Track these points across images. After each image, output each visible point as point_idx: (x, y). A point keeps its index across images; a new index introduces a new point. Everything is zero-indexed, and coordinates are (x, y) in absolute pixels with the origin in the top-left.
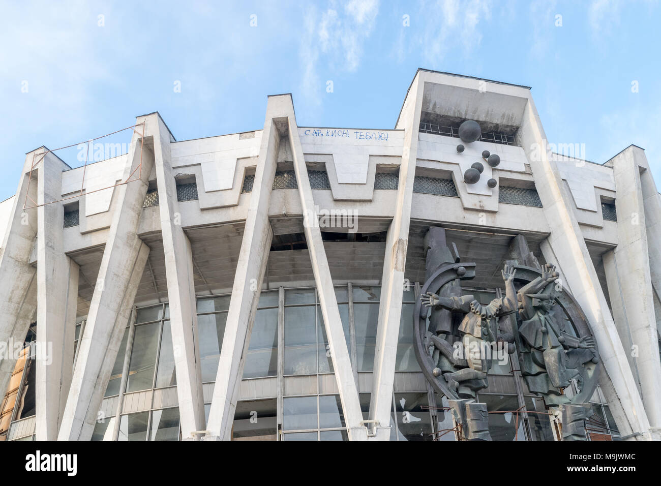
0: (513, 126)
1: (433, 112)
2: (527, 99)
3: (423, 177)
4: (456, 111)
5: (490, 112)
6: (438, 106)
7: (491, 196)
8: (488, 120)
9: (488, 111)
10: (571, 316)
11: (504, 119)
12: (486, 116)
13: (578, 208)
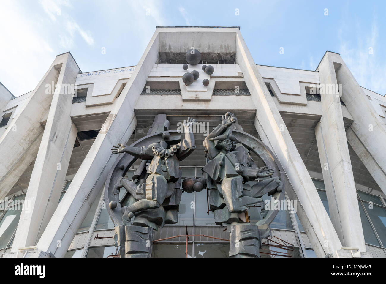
0: (231, 53)
1: (170, 52)
2: (236, 33)
3: (160, 90)
4: (186, 48)
5: (211, 46)
6: (172, 47)
7: (206, 91)
8: (211, 51)
9: (209, 45)
10: (264, 160)
11: (222, 49)
12: (209, 48)
13: (283, 94)
